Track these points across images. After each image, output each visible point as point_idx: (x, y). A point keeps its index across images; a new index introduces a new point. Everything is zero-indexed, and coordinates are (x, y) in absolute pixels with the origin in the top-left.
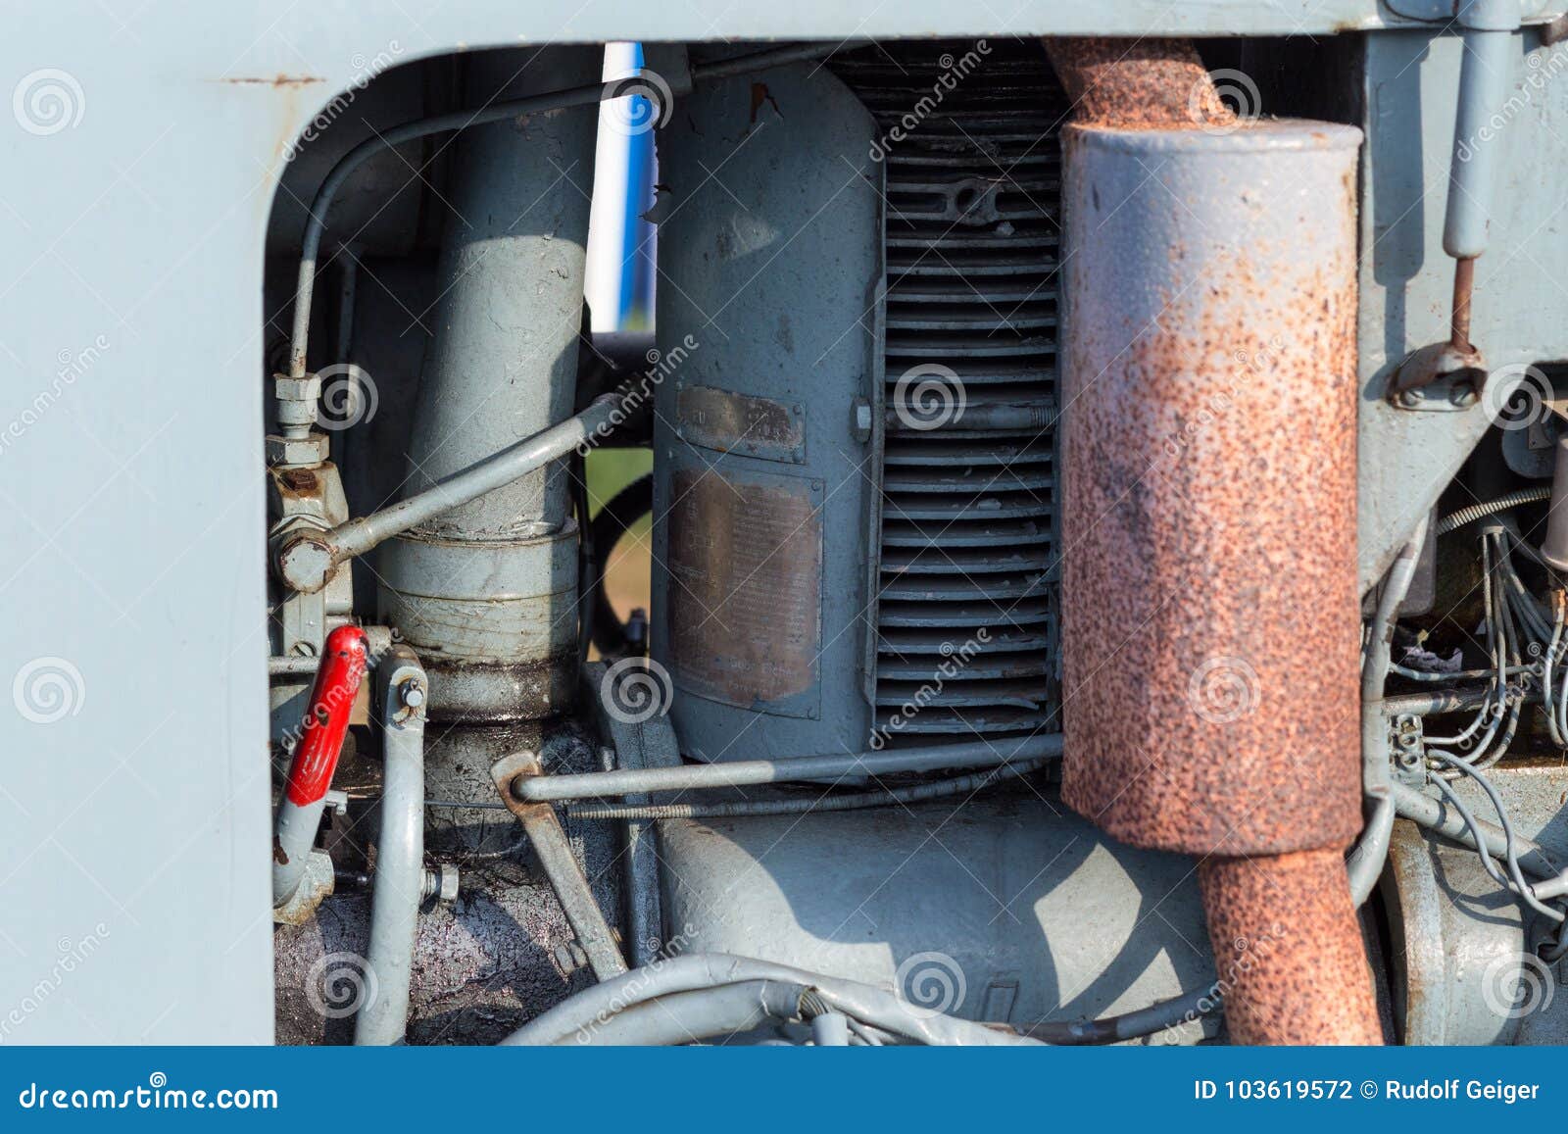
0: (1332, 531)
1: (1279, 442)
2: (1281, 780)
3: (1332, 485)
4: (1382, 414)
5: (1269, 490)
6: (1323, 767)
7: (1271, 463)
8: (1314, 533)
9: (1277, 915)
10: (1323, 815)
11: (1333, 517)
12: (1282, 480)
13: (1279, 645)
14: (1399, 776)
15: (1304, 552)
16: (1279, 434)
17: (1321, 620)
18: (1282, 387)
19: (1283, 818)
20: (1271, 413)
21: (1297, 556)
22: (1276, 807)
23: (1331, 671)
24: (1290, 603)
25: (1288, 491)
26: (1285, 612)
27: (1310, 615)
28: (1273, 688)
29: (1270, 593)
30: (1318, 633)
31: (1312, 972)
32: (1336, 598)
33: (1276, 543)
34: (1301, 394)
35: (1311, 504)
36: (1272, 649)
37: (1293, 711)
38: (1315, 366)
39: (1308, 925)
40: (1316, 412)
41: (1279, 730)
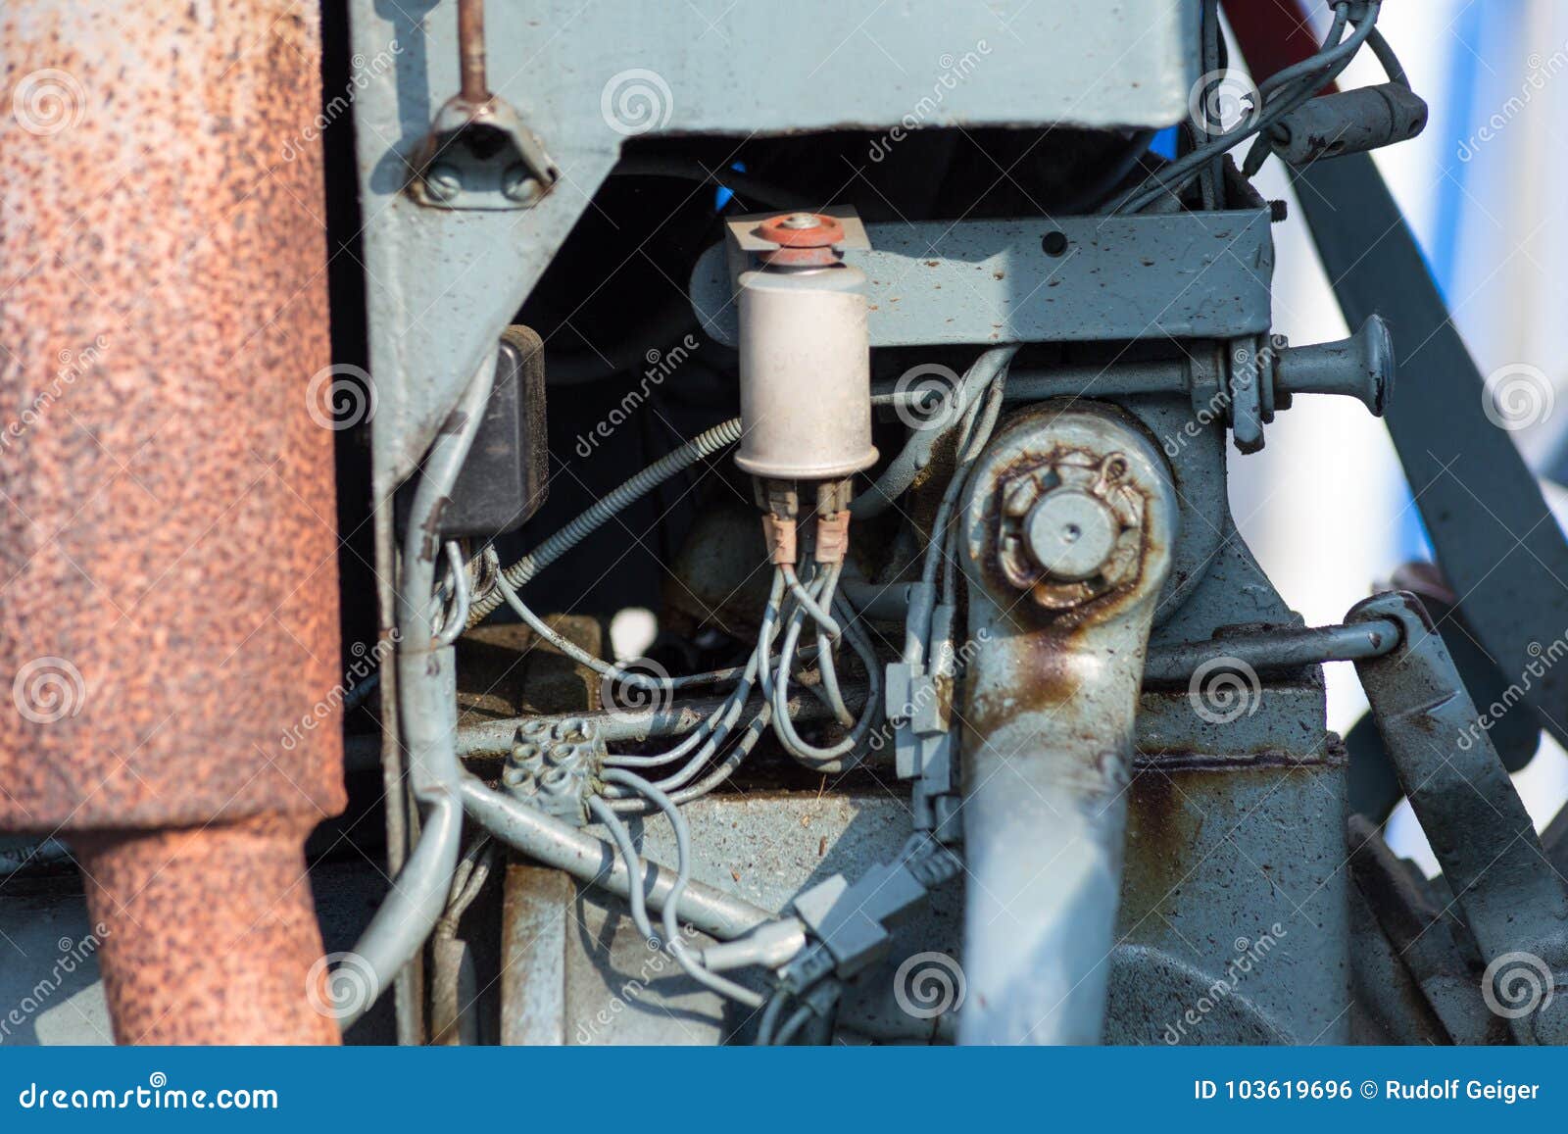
0: (217, 347)
1: (121, 210)
2: (144, 715)
3: (215, 277)
4: (402, 215)
5: (109, 282)
6: (214, 697)
7: (109, 241)
8: (185, 346)
9: (164, 925)
10: (216, 770)
11: (220, 325)
12: (128, 267)
13: (133, 511)
14: (540, 801)
15: (167, 374)
16: (120, 198)
17: (202, 478)
18: (121, 128)
19: (149, 772)
20: (108, 167)
21: (157, 379)
22: (137, 753)
23: (225, 556)
24: (148, 448)
25: (138, 283)
26: (141, 463)
27: (182, 468)
28: (126, 576)
29: (116, 434)
30: (197, 497)
31: (212, 1008)
32: (231, 446)
33: (123, 360)
34: (154, 140)
35: (176, 302)
36: (123, 518)
37: (159, 610)
38: (176, 99)
39: (208, 939)
40: (180, 167)
41: (138, 640)
